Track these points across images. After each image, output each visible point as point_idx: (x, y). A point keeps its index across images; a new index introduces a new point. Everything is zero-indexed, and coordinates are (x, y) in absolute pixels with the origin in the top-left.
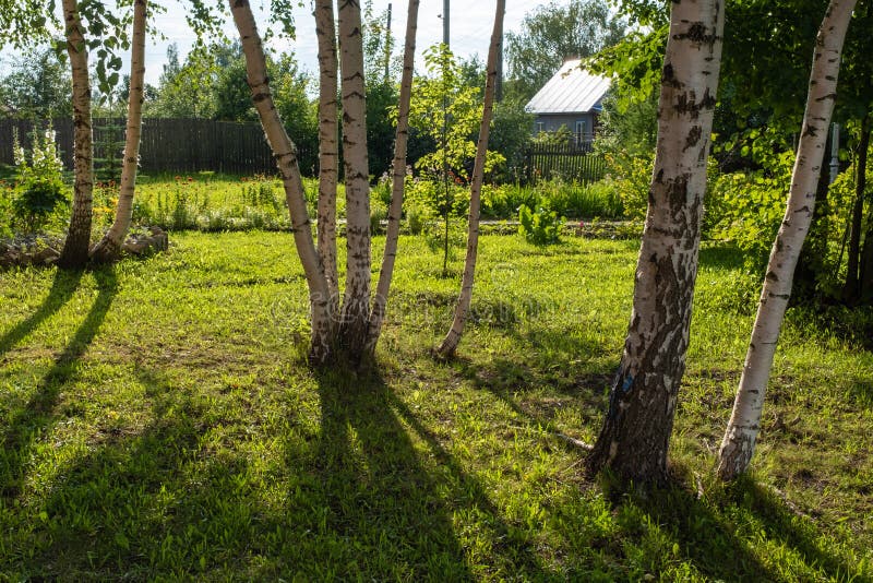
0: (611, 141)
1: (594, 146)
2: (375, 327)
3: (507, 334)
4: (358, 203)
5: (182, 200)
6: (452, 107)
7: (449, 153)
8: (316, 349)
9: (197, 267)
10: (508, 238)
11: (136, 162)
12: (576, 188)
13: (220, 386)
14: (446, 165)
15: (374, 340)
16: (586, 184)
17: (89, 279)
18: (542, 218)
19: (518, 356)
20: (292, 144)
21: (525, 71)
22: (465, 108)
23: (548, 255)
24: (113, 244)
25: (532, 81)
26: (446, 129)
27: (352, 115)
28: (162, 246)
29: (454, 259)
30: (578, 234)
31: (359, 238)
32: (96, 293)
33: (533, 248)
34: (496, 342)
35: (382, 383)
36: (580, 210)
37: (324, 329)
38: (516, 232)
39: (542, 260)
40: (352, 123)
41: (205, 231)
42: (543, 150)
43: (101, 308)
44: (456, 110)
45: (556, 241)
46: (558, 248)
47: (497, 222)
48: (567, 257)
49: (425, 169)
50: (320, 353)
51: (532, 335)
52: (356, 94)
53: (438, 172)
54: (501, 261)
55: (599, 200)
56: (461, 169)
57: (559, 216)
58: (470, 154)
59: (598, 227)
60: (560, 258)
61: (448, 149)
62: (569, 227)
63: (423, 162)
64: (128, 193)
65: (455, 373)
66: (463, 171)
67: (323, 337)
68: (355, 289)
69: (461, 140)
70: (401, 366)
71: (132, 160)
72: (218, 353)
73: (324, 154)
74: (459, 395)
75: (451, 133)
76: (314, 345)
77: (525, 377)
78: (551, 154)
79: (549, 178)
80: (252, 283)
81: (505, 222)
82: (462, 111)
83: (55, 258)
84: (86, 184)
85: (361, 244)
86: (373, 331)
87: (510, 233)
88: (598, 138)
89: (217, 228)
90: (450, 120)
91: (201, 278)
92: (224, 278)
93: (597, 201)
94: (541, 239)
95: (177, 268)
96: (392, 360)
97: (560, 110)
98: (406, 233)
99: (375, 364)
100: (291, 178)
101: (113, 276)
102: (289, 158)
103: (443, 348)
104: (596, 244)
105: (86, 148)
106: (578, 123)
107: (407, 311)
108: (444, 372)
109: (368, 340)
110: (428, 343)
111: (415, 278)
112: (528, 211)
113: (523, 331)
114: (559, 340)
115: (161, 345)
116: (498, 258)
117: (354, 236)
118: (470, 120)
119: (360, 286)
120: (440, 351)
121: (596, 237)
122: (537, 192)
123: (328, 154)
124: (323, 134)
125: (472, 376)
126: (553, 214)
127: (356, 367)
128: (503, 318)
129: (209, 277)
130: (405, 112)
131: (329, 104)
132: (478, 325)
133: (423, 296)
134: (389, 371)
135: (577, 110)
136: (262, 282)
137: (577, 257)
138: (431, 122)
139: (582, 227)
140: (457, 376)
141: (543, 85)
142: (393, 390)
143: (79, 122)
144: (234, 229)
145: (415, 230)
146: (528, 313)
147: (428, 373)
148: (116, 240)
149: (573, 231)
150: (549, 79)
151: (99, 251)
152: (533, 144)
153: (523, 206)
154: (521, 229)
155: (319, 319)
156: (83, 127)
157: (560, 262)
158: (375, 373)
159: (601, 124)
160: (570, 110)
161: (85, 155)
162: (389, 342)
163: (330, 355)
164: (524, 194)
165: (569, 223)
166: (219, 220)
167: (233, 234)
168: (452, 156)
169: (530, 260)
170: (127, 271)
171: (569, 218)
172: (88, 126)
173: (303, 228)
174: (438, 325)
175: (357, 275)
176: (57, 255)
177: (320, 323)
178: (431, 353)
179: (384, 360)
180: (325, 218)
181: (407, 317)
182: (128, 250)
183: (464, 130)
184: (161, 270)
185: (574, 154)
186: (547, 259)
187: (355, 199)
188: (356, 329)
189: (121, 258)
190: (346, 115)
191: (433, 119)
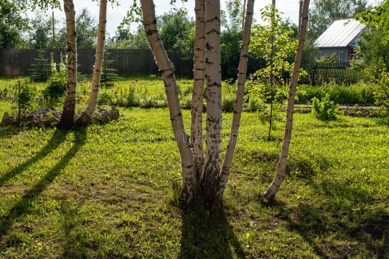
0: (361, 62)
1: (351, 64)
2: (223, 182)
3: (308, 183)
4: (214, 101)
5: (132, 91)
6: (276, 42)
7: (274, 68)
8: (184, 195)
9: (132, 129)
10: (305, 115)
11: (100, 72)
12: (343, 88)
13: (118, 221)
14: (272, 75)
15: (222, 190)
16: (349, 85)
17: (71, 136)
18: (325, 105)
19: (316, 202)
20: (172, 64)
21: (313, 26)
22: (284, 43)
23: (330, 127)
24: (87, 116)
25: (316, 31)
26: (272, 55)
27: (211, 45)
28: (115, 116)
29: (275, 129)
30: (346, 114)
31: (213, 124)
32: (72, 144)
33: (320, 123)
34: (301, 189)
35: (225, 220)
36: (346, 99)
37: (189, 182)
38: (310, 112)
39: (327, 130)
40: (212, 50)
41: (142, 107)
42: (322, 66)
43: (71, 154)
44: (278, 43)
45: (334, 118)
46: (336, 123)
47: (299, 106)
48: (342, 129)
49: (260, 76)
50: (187, 197)
51: (324, 184)
52: (215, 31)
53: (267, 78)
54: (302, 130)
55: (357, 95)
56: (281, 78)
57: (335, 104)
58: (286, 69)
59: (357, 110)
60: (337, 129)
61: (273, 66)
62: (340, 110)
63: (259, 72)
64: (95, 88)
65: (275, 213)
66: (282, 79)
67: (189, 188)
68: (211, 157)
69: (281, 61)
70: (239, 208)
71: (98, 71)
72: (126, 192)
73: (197, 69)
74: (277, 235)
75: (275, 57)
76: (183, 192)
77: (322, 220)
78: (327, 68)
79: (328, 82)
80: (159, 140)
81: (304, 106)
82: (282, 44)
83: (56, 123)
84: (72, 83)
85: (215, 128)
86: (221, 184)
87: (306, 112)
88: (353, 60)
89: (149, 106)
90: (275, 49)
91: (132, 137)
92: (145, 137)
93: (355, 95)
94: (325, 117)
95: (121, 130)
96: (234, 202)
97: (331, 46)
98: (248, 111)
99: (222, 206)
100: (169, 85)
101: (85, 134)
102: (169, 73)
103: (267, 194)
104: (358, 120)
105: (73, 64)
106: (340, 52)
107: (245, 164)
108: (268, 213)
109: (218, 189)
110: (257, 190)
111: (251, 140)
112: (318, 100)
113: (318, 182)
114: (342, 190)
115: (93, 185)
116: (301, 129)
117: (211, 123)
118: (287, 49)
119: (214, 155)
120: (265, 196)
121: (357, 116)
122: (321, 89)
123: (199, 69)
124: (196, 57)
125: (286, 218)
126: (332, 103)
127: (210, 208)
128: (305, 171)
129: (137, 135)
130: (247, 43)
131: (200, 39)
132: (290, 176)
133: (256, 153)
134: (231, 211)
135: (339, 46)
136: (166, 140)
137: (348, 129)
138: (264, 50)
139: (347, 109)
140: (276, 216)
141: (322, 33)
142: (232, 227)
143: (69, 49)
144: (157, 107)
145: (254, 110)
146: (321, 168)
147: (256, 214)
148: (88, 114)
149: (343, 112)
150: (325, 30)
151: (79, 119)
152: (317, 63)
153: (315, 98)
154: (313, 111)
155: (187, 176)
156: (71, 52)
157: (338, 132)
158: (222, 212)
159: (355, 53)
160: (336, 45)
161: (72, 68)
162: (233, 188)
163: (193, 199)
164: (315, 90)
165: (340, 107)
166: (150, 102)
167: (156, 110)
168: (276, 70)
169: (320, 130)
170: (93, 131)
171: (341, 103)
172: (74, 52)
173: (177, 118)
174: (265, 175)
175: (212, 148)
176: (57, 121)
177: (187, 179)
178: (259, 198)
179: (228, 203)
180: (196, 108)
181: (245, 168)
182: (96, 119)
183: (283, 55)
184: (112, 131)
185: (339, 68)
186: (330, 130)
187: (212, 99)
188: (211, 182)
189: (91, 123)
190: (207, 45)
191: (265, 49)
